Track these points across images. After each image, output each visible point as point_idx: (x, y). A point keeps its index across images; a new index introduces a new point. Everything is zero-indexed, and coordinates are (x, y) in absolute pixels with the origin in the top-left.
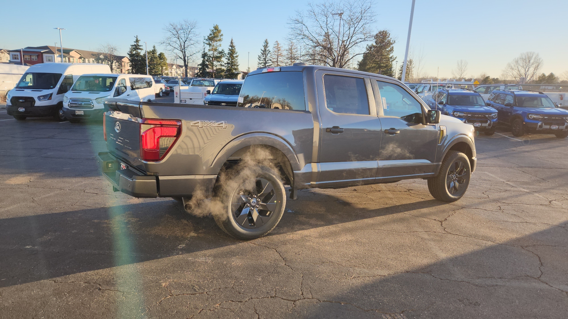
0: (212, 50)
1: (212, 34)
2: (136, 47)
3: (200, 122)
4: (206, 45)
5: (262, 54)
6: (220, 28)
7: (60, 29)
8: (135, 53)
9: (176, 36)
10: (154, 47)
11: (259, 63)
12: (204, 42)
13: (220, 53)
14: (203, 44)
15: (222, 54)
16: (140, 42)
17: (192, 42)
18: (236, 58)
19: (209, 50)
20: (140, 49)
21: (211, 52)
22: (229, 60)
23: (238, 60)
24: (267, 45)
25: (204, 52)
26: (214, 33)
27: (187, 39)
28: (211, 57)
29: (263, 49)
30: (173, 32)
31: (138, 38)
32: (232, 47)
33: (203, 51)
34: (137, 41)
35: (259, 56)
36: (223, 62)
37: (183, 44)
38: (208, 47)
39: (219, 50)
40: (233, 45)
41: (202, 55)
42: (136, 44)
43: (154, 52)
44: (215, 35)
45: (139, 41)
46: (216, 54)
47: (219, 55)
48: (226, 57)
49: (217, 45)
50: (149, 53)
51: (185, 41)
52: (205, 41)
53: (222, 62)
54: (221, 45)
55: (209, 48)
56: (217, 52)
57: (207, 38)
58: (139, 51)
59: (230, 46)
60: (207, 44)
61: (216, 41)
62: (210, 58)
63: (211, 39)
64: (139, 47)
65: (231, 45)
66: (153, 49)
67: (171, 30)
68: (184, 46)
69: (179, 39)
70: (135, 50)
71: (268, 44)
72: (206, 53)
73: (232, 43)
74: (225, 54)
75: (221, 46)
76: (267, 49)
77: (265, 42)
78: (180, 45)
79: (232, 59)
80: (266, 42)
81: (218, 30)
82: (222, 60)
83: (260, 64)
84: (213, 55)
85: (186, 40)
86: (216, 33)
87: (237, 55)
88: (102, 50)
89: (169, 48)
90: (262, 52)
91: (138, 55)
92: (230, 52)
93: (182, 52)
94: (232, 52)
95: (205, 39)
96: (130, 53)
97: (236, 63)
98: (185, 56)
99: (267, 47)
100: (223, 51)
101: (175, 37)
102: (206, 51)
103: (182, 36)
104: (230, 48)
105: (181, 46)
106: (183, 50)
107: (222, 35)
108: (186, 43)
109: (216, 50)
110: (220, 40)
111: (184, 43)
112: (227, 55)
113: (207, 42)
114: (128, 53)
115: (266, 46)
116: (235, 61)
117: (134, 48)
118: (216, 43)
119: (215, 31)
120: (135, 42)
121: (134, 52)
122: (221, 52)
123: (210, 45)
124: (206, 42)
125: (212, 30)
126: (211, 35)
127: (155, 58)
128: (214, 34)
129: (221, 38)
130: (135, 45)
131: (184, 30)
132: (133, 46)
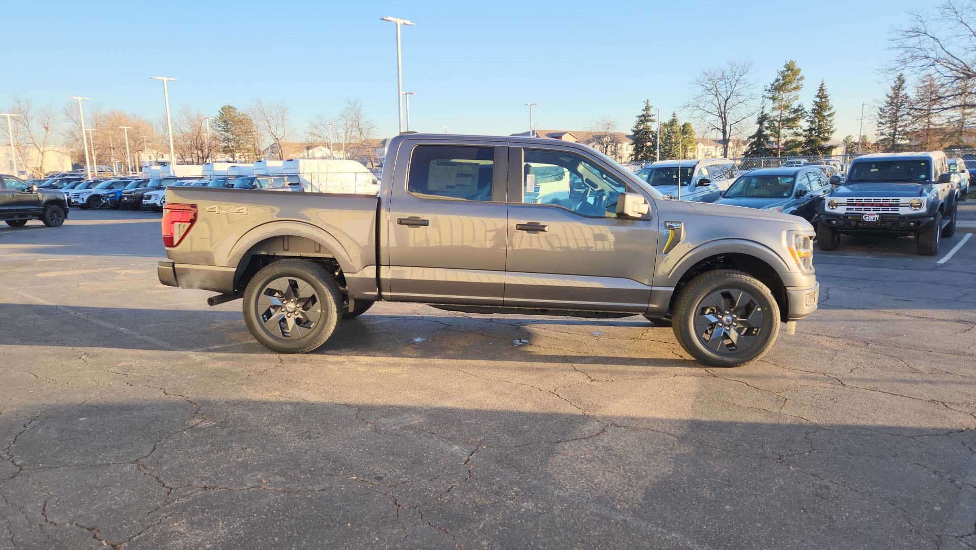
0: (780, 107)
1: (781, 78)
2: (645, 118)
4: (767, 100)
5: (888, 103)
6: (798, 65)
7: (531, 105)
8: (643, 128)
9: (712, 91)
10: (674, 115)
11: (880, 123)
12: (764, 96)
13: (796, 111)
14: (761, 100)
15: (799, 113)
16: (651, 109)
17: (741, 98)
18: (830, 119)
19: (774, 109)
20: (651, 121)
21: (777, 113)
22: (812, 122)
23: (833, 122)
24: (900, 86)
25: (762, 113)
26: (784, 78)
27: (731, 94)
28: (776, 121)
29: (891, 93)
30: (707, 85)
31: (649, 103)
32: (821, 98)
33: (761, 112)
34: (647, 108)
35: (880, 109)
36: (801, 128)
37: (722, 105)
38: (770, 104)
39: (792, 107)
40: (825, 93)
41: (759, 119)
42: (644, 113)
43: (673, 123)
44: (787, 80)
45: (650, 108)
46: (786, 114)
47: (792, 116)
48: (807, 118)
49: (791, 97)
50: (665, 126)
51: (727, 99)
52: (765, 93)
53: (799, 127)
54: (798, 96)
55: (773, 106)
56: (789, 111)
57: (769, 87)
58: (649, 124)
59: (818, 96)
60: (770, 98)
61: (789, 91)
62: (774, 124)
63: (777, 89)
64: (650, 118)
65: (820, 94)
66: (672, 118)
67: (703, 83)
68: (725, 107)
69: (716, 95)
70: (643, 122)
71: (903, 82)
72: (766, 114)
73: (821, 90)
74: (806, 112)
75: (797, 99)
76: (902, 93)
77: (897, 79)
78: (719, 107)
79: (819, 121)
80: (899, 79)
81: (792, 70)
82: (798, 124)
83: (883, 124)
84: (781, 117)
85: (729, 97)
86: (788, 76)
87: (832, 111)
88: (593, 128)
89: (698, 113)
90: (888, 99)
91: (647, 132)
92: (816, 107)
93: (720, 116)
94: (821, 108)
95: (766, 90)
96: (635, 129)
97: (829, 127)
98: (726, 124)
99: (903, 90)
100: (800, 108)
101: (711, 93)
102: (766, 111)
103: (722, 90)
104: (818, 100)
105: (720, 108)
106: (723, 115)
107: (801, 78)
108: (728, 101)
109: (786, 107)
110: (797, 88)
111: (726, 101)
112: (810, 114)
113: (770, 95)
114: (633, 129)
115: (898, 88)
116: (826, 124)
117: (641, 121)
118: (789, 93)
119: (786, 73)
120: (644, 110)
121: (642, 127)
122: (797, 109)
123: (774, 99)
124: (767, 94)
125: (782, 72)
126: (777, 80)
127: (673, 132)
128: (783, 79)
129: (800, 84)
130: (643, 115)
131: (726, 80)
132: (640, 117)
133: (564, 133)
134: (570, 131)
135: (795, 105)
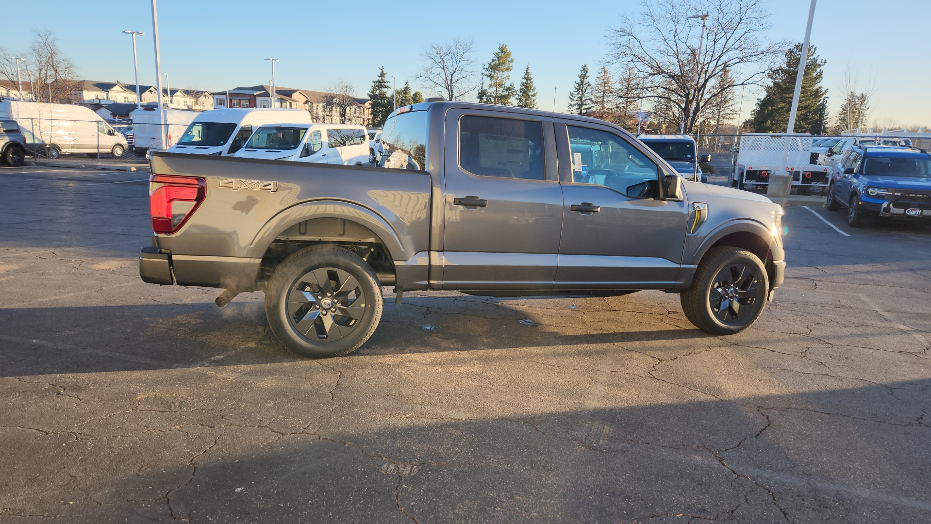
0: (495, 85)
1: (497, 59)
2: (380, 84)
3: (234, 182)
4: (485, 77)
5: (576, 89)
6: (509, 49)
7: (273, 60)
8: (379, 94)
9: (440, 64)
10: (407, 83)
11: (571, 105)
12: (483, 74)
14: (480, 76)
15: (510, 91)
16: (386, 76)
17: (464, 74)
18: (533, 98)
19: (490, 86)
20: (386, 87)
21: (493, 89)
22: (521, 100)
23: (536, 101)
24: (585, 75)
25: (482, 88)
26: (499, 58)
27: (456, 69)
28: (493, 97)
29: (578, 81)
30: (436, 58)
31: (383, 70)
32: (527, 80)
33: (480, 87)
34: (382, 75)
35: (571, 93)
36: (512, 105)
37: (449, 78)
38: (488, 81)
39: (506, 85)
40: (530, 76)
41: (479, 93)
42: (380, 79)
43: (406, 91)
44: (501, 61)
45: (385, 74)
46: (500, 91)
47: (505, 93)
48: (517, 96)
49: (504, 77)
50: (398, 93)
51: (453, 73)
52: (484, 71)
53: (510, 104)
54: (509, 76)
55: (490, 83)
56: (502, 89)
57: (487, 66)
58: (385, 90)
59: (524, 78)
60: (488, 76)
61: (502, 71)
62: (490, 99)
63: (494, 68)
64: (385, 84)
65: (526, 76)
66: (405, 86)
67: (432, 56)
68: (451, 80)
69: (443, 69)
70: (379, 88)
71: (587, 72)
72: (485, 90)
73: (527, 73)
74: (515, 91)
75: (509, 79)
76: (586, 81)
77: (582, 69)
78: (445, 79)
79: (526, 100)
80: (584, 69)
81: (505, 53)
82: (509, 101)
83: (572, 106)
84: (496, 93)
85: (455, 72)
86: (502, 57)
87: (535, 92)
88: (332, 89)
89: (428, 84)
90: (577, 86)
91: (382, 96)
92: (523, 87)
93: (448, 89)
94: (527, 89)
95: (484, 68)
96: (371, 94)
97: (532, 106)
98: (452, 96)
99: (586, 78)
100: (511, 87)
101: (438, 66)
102: (486, 87)
103: (449, 64)
104: (524, 81)
105: (447, 80)
106: (450, 87)
107: (512, 61)
108: (454, 75)
109: (501, 85)
110: (508, 69)
111: (452, 75)
112: (518, 93)
113: (488, 73)
114: (369, 93)
115: (583, 77)
116: (531, 102)
117: (377, 86)
118: (502, 73)
119: (500, 55)
120: (379, 76)
121: (377, 92)
122: (509, 88)
123: (491, 77)
124: (486, 72)
125: (497, 54)
126: (493, 60)
127: (406, 100)
128: (498, 60)
129: (511, 65)
130: (379, 81)
131: (453, 56)
132: (375, 82)
133: (295, 91)
134: (301, 90)
135: (507, 85)
